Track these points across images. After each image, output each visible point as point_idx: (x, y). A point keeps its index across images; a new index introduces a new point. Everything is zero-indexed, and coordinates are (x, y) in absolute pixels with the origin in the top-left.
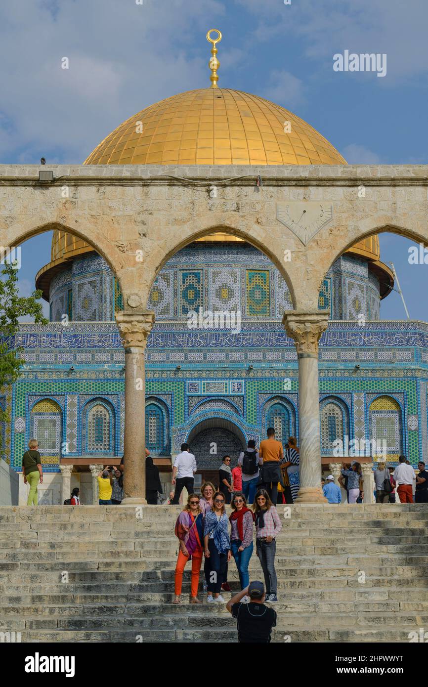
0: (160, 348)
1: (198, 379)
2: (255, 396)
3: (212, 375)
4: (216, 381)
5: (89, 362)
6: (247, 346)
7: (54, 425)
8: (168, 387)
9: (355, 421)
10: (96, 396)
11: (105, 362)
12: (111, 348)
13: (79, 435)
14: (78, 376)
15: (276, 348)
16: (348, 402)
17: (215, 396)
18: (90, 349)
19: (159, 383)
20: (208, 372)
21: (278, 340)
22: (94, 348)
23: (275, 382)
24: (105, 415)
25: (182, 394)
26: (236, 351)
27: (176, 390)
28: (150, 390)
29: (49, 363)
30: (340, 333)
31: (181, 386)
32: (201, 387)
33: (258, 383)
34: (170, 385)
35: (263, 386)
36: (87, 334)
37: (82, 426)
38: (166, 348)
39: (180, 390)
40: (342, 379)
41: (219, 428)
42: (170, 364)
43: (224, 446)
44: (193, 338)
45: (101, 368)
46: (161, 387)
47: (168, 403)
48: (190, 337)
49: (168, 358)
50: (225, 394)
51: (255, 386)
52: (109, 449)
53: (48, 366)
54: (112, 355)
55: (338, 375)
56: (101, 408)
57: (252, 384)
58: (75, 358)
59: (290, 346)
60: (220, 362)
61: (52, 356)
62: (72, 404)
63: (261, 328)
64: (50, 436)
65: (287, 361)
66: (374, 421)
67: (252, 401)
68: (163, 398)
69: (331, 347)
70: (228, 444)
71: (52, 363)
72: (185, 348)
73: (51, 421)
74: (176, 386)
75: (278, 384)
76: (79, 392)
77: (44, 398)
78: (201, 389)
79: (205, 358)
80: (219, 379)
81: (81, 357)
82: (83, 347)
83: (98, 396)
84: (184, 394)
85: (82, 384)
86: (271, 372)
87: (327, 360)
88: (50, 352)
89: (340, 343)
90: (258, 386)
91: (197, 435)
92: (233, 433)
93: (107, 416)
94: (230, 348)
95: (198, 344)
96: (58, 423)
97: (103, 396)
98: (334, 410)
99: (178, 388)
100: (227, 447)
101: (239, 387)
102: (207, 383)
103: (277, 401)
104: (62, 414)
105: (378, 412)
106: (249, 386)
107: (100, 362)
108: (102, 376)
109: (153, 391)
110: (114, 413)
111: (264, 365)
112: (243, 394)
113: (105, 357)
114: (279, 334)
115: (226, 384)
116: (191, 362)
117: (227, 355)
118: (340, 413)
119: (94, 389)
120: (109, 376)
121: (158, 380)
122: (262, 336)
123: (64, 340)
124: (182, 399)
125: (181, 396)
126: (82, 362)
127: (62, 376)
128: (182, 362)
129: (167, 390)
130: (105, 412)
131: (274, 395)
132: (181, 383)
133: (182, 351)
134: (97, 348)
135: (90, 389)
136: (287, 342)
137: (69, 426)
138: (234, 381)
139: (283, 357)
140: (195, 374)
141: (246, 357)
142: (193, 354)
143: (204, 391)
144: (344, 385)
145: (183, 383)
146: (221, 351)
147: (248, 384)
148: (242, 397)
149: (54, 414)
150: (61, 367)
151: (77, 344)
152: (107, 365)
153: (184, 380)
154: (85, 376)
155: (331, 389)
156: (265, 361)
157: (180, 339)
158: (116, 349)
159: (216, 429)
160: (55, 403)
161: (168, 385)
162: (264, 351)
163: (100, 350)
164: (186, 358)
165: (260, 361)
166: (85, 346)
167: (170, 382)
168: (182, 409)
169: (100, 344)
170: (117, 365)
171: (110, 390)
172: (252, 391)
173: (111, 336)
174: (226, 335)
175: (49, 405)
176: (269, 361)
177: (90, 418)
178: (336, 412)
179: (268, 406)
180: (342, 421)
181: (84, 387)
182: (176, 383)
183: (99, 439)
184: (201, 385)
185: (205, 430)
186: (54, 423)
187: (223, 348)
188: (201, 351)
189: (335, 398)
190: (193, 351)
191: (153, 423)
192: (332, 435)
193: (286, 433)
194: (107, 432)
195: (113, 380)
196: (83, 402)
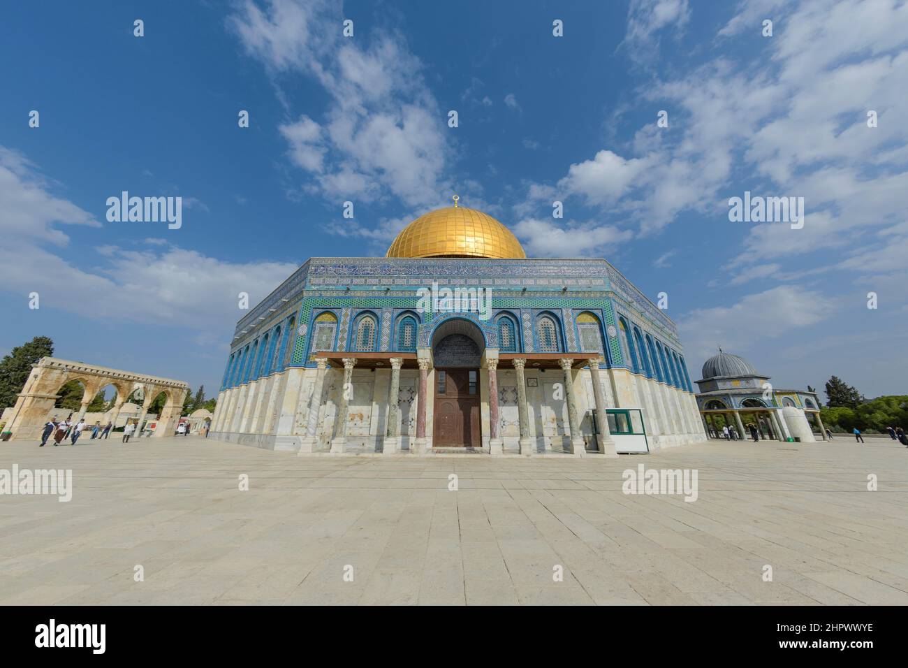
0: (416, 275)
5: (362, 285)
7: (332, 331)
9: (567, 329)
10: (365, 310)
11: (374, 285)
12: (379, 275)
13: (348, 338)
14: (353, 294)
16: (559, 315)
18: (364, 275)
21: (503, 271)
22: (367, 275)
23: (502, 301)
24: (372, 324)
26: (472, 278)
28: (407, 305)
29: (331, 285)
35: (494, 303)
36: (363, 265)
37: (352, 332)
38: (421, 275)
40: (554, 298)
41: (460, 335)
43: (463, 349)
44: (440, 269)
45: (370, 289)
47: (421, 315)
49: (421, 282)
53: (331, 287)
54: (380, 280)
56: (369, 319)
58: (352, 282)
59: (512, 275)
61: (335, 280)
62: (345, 315)
63: (491, 262)
64: (327, 339)
65: (511, 285)
66: (580, 331)
70: (465, 347)
71: (334, 285)
72: (435, 275)
73: (329, 328)
75: (504, 302)
76: (352, 306)
77: (324, 310)
79: (449, 282)
81: (356, 281)
83: (367, 309)
85: (355, 300)
86: (499, 293)
88: (335, 277)
92: (472, 340)
93: (374, 326)
96: (335, 330)
97: (370, 310)
98: (547, 322)
100: (465, 349)
103: (504, 315)
104: (337, 322)
105: (582, 324)
107: (370, 285)
108: (371, 294)
109: (409, 306)
110: (378, 323)
111: (494, 288)
113: (375, 281)
117: (466, 282)
118: (553, 324)
119: (364, 304)
120: (377, 294)
123: (345, 270)
126: (357, 285)
127: (341, 294)
130: (372, 322)
131: (502, 310)
133: (432, 277)
134: (369, 275)
135: (361, 304)
136: (510, 273)
137: (342, 331)
142: (440, 280)
144: (555, 303)
146: (462, 278)
149: (333, 323)
150: (341, 287)
151: (354, 272)
152: (376, 287)
154: (358, 294)
155: (545, 306)
156: (494, 285)
157: (431, 269)
158: (383, 275)
160: (334, 315)
163: (371, 277)
165: (491, 285)
166: (360, 273)
169: (372, 272)
170: (383, 287)
171: (376, 305)
173: (381, 267)
175: (329, 316)
176: (497, 286)
177: (360, 326)
178: (549, 324)
179: (498, 319)
180: (555, 331)
181: (356, 303)
183: (365, 343)
185: (449, 336)
186: (331, 329)
188: (446, 277)
189: (549, 313)
190: (441, 278)
191: (408, 329)
192: (548, 342)
193: (512, 340)
194: (372, 337)
195: (380, 297)
196: (355, 314)
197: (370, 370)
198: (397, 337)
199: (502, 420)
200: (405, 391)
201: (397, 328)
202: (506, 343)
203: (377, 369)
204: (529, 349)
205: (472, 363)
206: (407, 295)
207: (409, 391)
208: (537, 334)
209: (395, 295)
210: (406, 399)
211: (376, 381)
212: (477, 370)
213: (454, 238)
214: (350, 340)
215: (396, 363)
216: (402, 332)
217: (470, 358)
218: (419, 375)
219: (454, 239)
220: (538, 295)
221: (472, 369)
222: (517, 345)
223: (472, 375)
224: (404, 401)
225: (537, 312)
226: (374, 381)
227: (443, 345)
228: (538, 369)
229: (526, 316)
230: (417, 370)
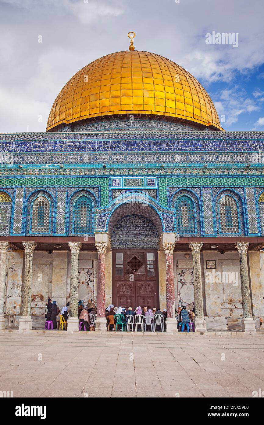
0: (90, 152)
1: (120, 176)
2: (166, 189)
3: (131, 173)
4: (135, 178)
5: (34, 163)
6: (158, 151)
7: (6, 212)
8: (96, 182)
9: (248, 209)
10: (39, 189)
11: (46, 163)
12: (52, 152)
13: (23, 220)
14: (25, 173)
15: (181, 152)
16: (241, 194)
17: (134, 189)
18: (35, 153)
19: (89, 179)
20: (128, 170)
21: (183, 146)
22: (39, 152)
23: (182, 179)
24: (46, 205)
25: (107, 188)
26: (150, 154)
27: (102, 184)
28: (82, 184)
30: (232, 141)
31: (107, 181)
32: (122, 182)
33: (168, 179)
34: (97, 180)
35: (172, 181)
36: (33, 141)
37: (27, 213)
38: (95, 152)
39: (105, 184)
40: (235, 176)
41: (137, 215)
42: (98, 164)
43: (141, 230)
44: (116, 145)
45: (43, 167)
46: (91, 182)
47: (96, 195)
48: (114, 143)
49: (96, 160)
50: (141, 187)
51: (165, 181)
52: (48, 231)
54: (52, 157)
55: (232, 173)
57: (163, 180)
58: (23, 160)
59: (192, 150)
60: (137, 162)
62: (19, 195)
63: (169, 137)
64: (2, 221)
65: (191, 162)
66: (262, 211)
67: (163, 193)
68: (92, 191)
69: (225, 152)
70: (145, 228)
72: (110, 152)
73: (3, 209)
74: (102, 181)
75: (184, 180)
76: (25, 186)
78: (122, 183)
79: (125, 159)
80: (137, 176)
81: (28, 158)
82: (30, 151)
83: (40, 189)
84: (109, 188)
85: (28, 179)
86: (178, 170)
87: (223, 162)
89: (233, 148)
90: (168, 181)
91: (119, 221)
93: (48, 206)
94: (145, 152)
95: (120, 149)
96: (9, 211)
97: (44, 189)
98: (229, 202)
99: (104, 183)
100: (144, 230)
101: (153, 182)
102: (127, 179)
103: (183, 194)
104: (11, 203)
106: (161, 181)
107: (43, 163)
108: (43, 173)
109: (84, 185)
110: (52, 203)
111: (173, 165)
112: (156, 187)
113: (47, 158)
114: (184, 142)
115: (142, 180)
116: (114, 162)
117: (143, 158)
118: (234, 203)
119: (37, 183)
120: (49, 173)
121: (88, 177)
122: (171, 143)
123: (16, 146)
124: (107, 192)
125: (107, 189)
126: (28, 163)
127: (13, 174)
128: (107, 162)
129: (95, 184)
130: (46, 202)
131: (181, 189)
132: (107, 179)
133: (107, 154)
134: (41, 152)
135: (34, 183)
136: (190, 148)
137: (16, 212)
138: (148, 177)
139: (188, 159)
140: (118, 172)
141: (158, 159)
142: (116, 156)
143: (125, 185)
144: (237, 181)
145: (108, 179)
146: (138, 154)
147: (160, 180)
148: (155, 191)
149: (7, 204)
150: (12, 166)
151: (25, 149)
152: (48, 165)
153: (108, 176)
154: (31, 173)
155: (227, 184)
156: (173, 162)
158: (55, 152)
159: (135, 215)
161: (96, 180)
162: (172, 154)
163: (43, 154)
164: (111, 159)
165: (170, 162)
166: (32, 150)
167: (97, 178)
168: (107, 200)
169: (43, 149)
170: (56, 165)
171: (50, 184)
172: (163, 185)
174: (142, 142)
175: (2, 196)
177: (34, 207)
178: (231, 203)
179: (176, 199)
180: (237, 211)
181: (29, 182)
182: (102, 179)
183: (41, 224)
184: (122, 181)
185: (126, 217)
186: (5, 210)
187: (140, 152)
188: (122, 154)
189: (230, 191)
190: (116, 154)
191: (84, 211)
192: (229, 222)
193: (191, 220)
194: (47, 218)
195: (53, 176)
196: (29, 194)
197: (47, 252)
198: (72, 218)
199: (180, 301)
200: (83, 272)
201: (73, 209)
202: (185, 224)
203: (54, 251)
204: (209, 231)
205: (150, 244)
206: (81, 173)
207: (87, 272)
208: (217, 215)
209: (68, 173)
210: (84, 281)
211: (54, 263)
212: (155, 252)
213: (129, 92)
214: (26, 222)
215: (74, 247)
216: (77, 213)
217: (147, 239)
218: (97, 257)
219: (130, 94)
220: (219, 173)
221: (150, 252)
222: (197, 226)
223: (150, 257)
224: (83, 283)
225: (218, 191)
226: (52, 264)
227: (120, 227)
228: (217, 251)
229: (206, 196)
230: (94, 252)
